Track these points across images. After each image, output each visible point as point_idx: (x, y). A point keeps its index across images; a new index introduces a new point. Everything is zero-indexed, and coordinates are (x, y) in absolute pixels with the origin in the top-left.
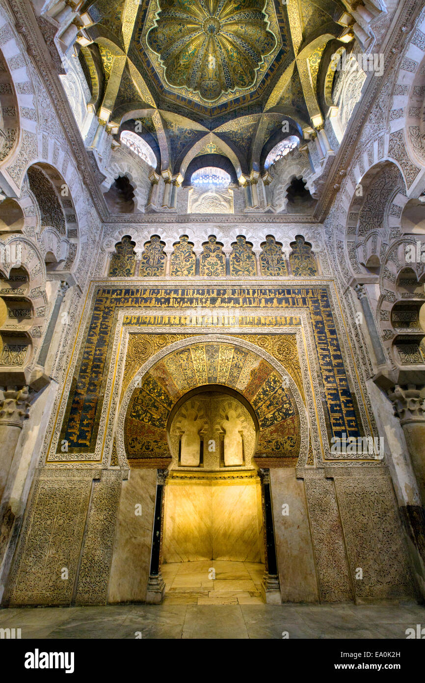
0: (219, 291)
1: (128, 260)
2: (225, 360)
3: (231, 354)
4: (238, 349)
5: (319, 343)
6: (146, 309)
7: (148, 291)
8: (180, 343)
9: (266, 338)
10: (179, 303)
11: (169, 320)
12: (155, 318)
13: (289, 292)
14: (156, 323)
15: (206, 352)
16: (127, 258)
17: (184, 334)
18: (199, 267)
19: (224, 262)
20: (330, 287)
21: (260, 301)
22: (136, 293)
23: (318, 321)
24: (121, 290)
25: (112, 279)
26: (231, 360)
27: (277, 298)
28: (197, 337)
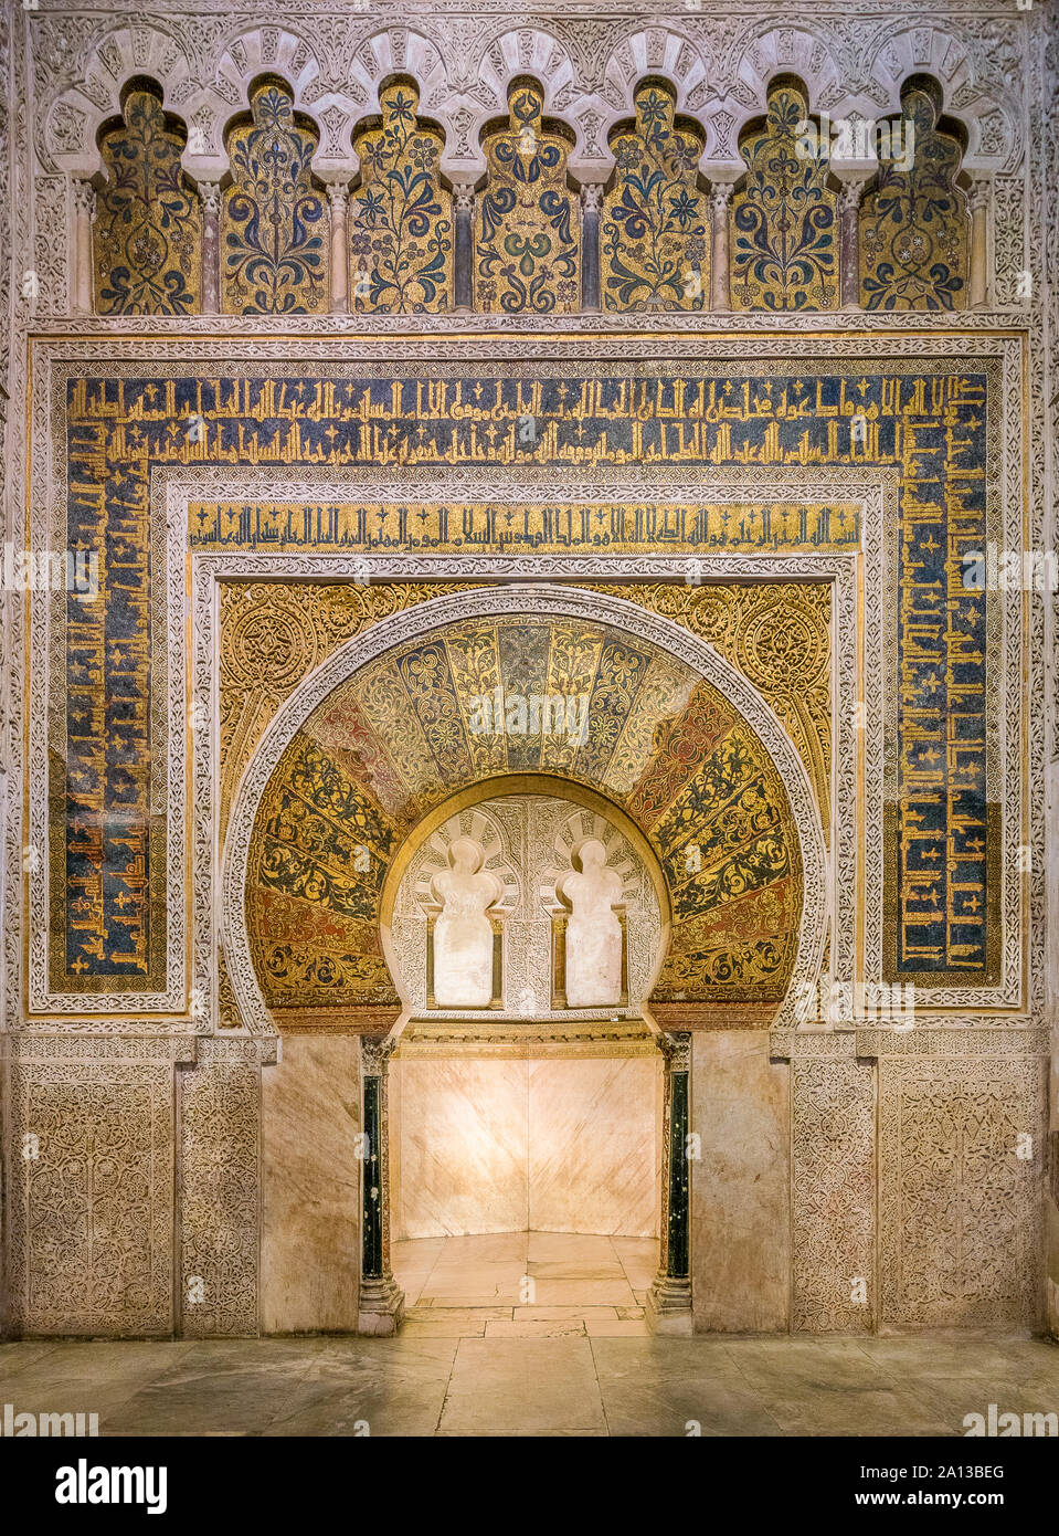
0: (551, 386)
1: (165, 223)
2: (570, 683)
3: (587, 660)
4: (616, 645)
5: (914, 619)
6: (270, 474)
7: (270, 386)
8: (407, 619)
9: (720, 598)
10: (394, 444)
11: (362, 524)
12: (307, 514)
13: (831, 397)
14: (314, 535)
15: (503, 655)
16: (157, 208)
17: (421, 582)
18: (471, 261)
19: (576, 233)
20: (1005, 365)
21: (712, 431)
22: (224, 399)
23: (923, 527)
24: (160, 383)
25: (118, 324)
26: (589, 685)
27: (783, 423)
28: (469, 593)
